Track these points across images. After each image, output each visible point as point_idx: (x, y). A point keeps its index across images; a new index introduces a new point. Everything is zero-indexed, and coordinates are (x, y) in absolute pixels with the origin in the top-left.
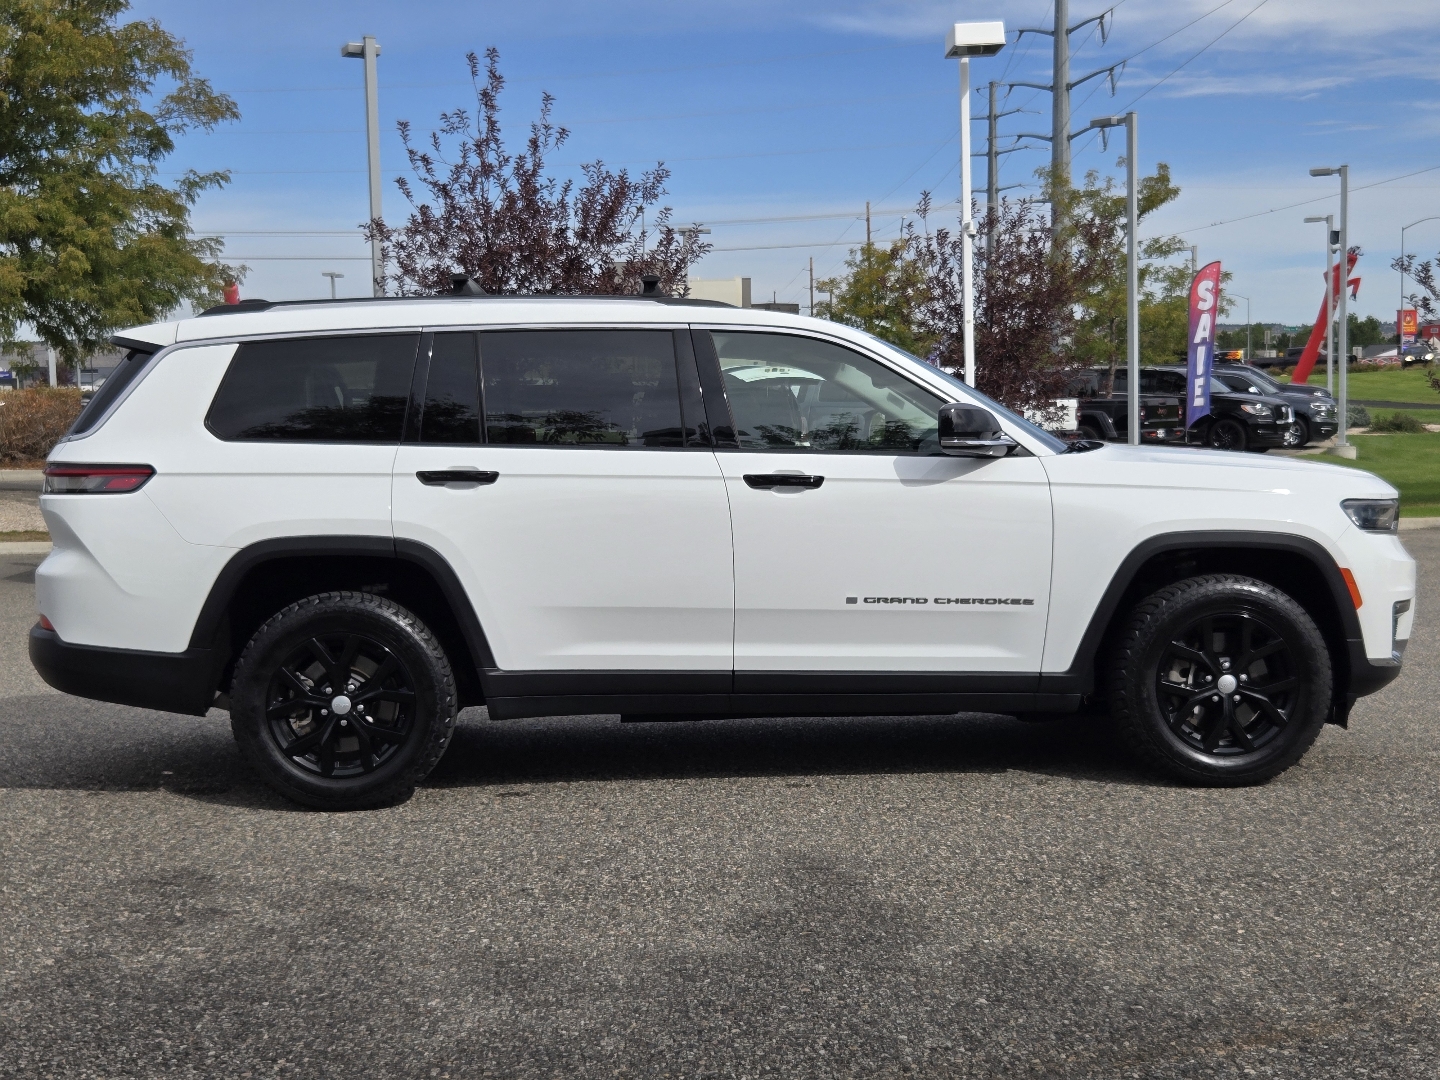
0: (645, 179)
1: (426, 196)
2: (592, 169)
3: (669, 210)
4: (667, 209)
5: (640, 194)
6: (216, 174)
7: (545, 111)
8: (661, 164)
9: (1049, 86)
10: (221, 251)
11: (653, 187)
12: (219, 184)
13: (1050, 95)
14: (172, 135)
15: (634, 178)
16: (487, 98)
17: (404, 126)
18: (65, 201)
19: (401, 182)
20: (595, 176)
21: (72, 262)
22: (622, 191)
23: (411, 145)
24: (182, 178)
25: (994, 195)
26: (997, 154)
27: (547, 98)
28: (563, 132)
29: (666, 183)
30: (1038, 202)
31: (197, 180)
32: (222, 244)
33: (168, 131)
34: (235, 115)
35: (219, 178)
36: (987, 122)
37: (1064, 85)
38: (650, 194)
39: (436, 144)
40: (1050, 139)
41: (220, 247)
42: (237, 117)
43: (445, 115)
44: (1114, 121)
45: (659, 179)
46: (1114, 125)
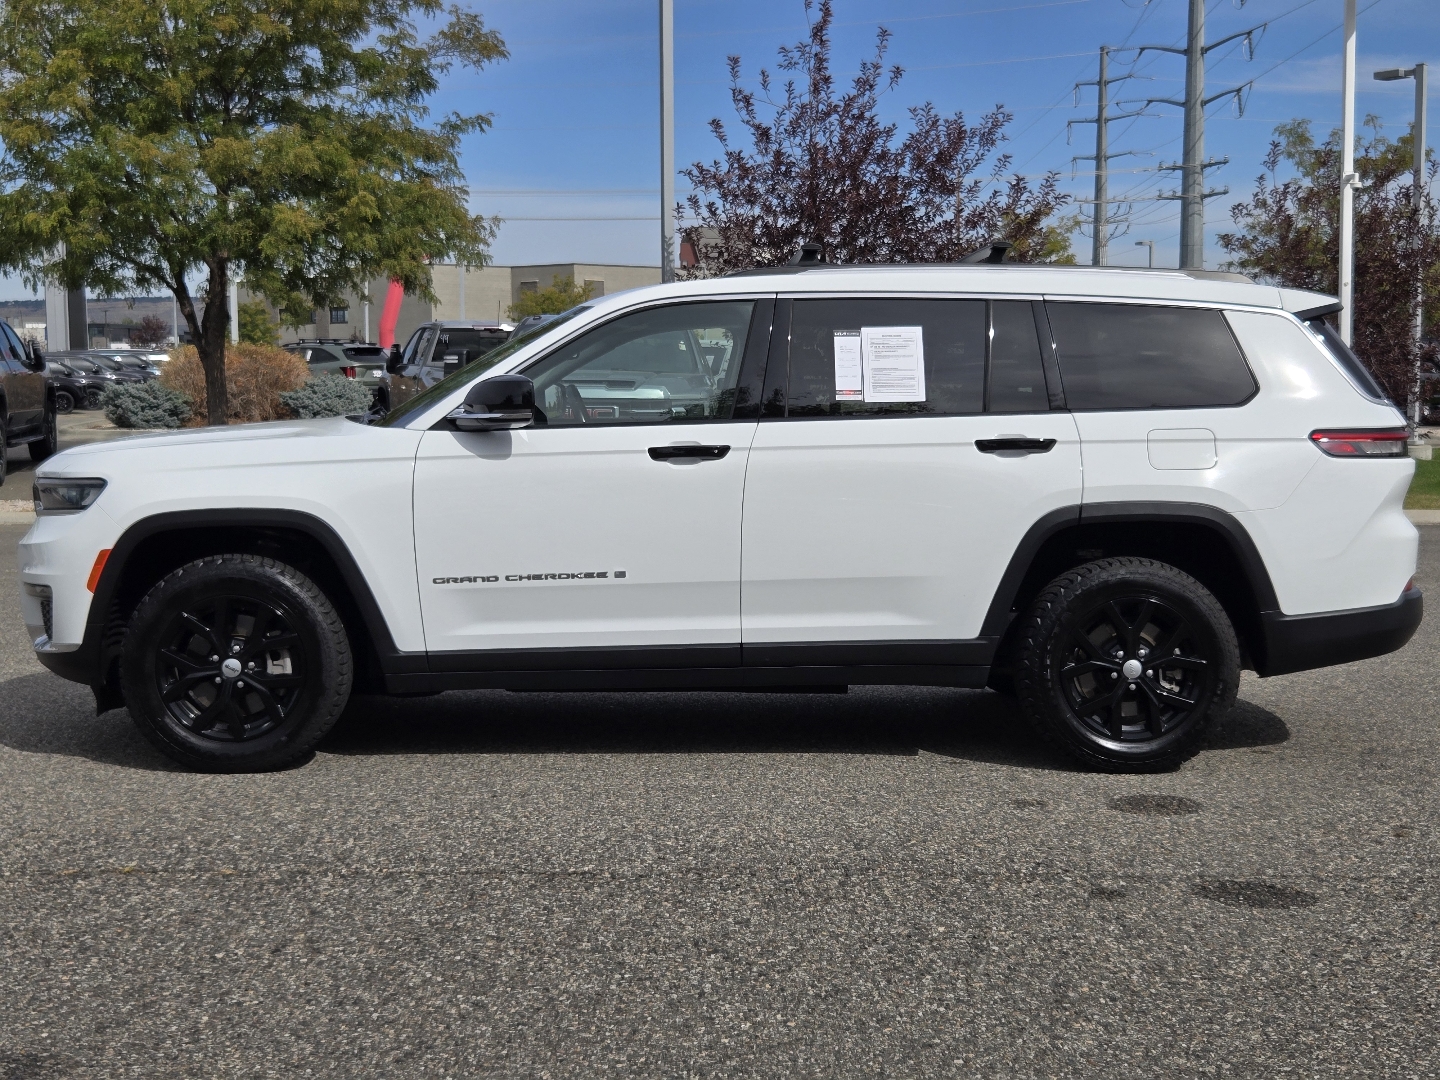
0: (983, 122)
1: (744, 142)
2: (921, 112)
3: (1008, 157)
4: (1006, 157)
5: (976, 140)
6: (480, 117)
7: (881, 48)
8: (999, 107)
9: (1182, 49)
10: (467, 201)
11: (990, 133)
12: (481, 127)
13: (1183, 58)
14: (435, 74)
15: (971, 122)
16: (818, 32)
17: (735, 61)
18: (341, 142)
19: (716, 124)
20: (924, 119)
21: (362, 208)
22: (958, 136)
23: (741, 83)
24: (443, 121)
25: (1103, 163)
26: (1107, 120)
27: (884, 34)
28: (898, 72)
29: (1006, 129)
30: (1168, 169)
31: (459, 122)
32: (466, 193)
33: (431, 70)
34: (503, 54)
35: (481, 121)
36: (1097, 87)
37: (1199, 49)
38: (987, 139)
39: (765, 84)
40: (1183, 105)
41: (465, 197)
42: (505, 56)
43: (783, 49)
44: (1401, 74)
45: (996, 125)
46: (1401, 77)
